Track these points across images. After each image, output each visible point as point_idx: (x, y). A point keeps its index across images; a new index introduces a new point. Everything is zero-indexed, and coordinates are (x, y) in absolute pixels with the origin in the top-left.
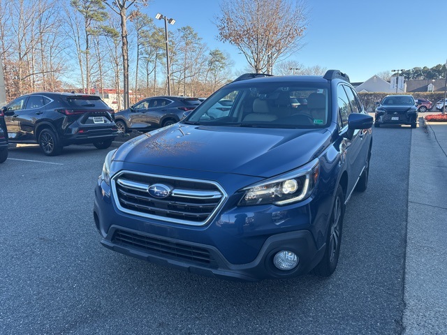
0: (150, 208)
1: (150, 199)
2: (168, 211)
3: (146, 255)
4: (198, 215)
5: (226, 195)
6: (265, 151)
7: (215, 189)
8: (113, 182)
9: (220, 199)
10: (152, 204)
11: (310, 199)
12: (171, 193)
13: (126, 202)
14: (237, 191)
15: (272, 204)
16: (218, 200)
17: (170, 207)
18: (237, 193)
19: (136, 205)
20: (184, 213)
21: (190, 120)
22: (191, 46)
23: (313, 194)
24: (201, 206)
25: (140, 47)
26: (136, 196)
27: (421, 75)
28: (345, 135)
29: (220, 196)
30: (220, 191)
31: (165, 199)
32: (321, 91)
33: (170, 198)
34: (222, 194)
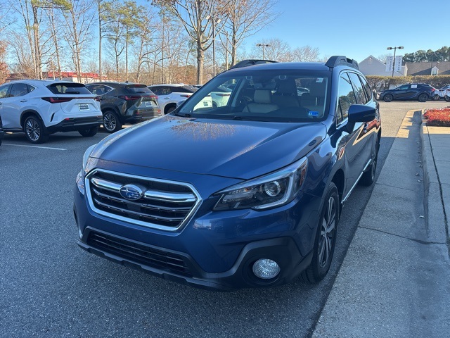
0: (123, 210)
1: (122, 201)
2: (141, 214)
3: (121, 259)
4: (171, 219)
5: (200, 199)
6: (252, 148)
7: (189, 191)
8: (87, 181)
9: (194, 203)
10: (124, 205)
11: (294, 203)
12: (144, 195)
13: (99, 203)
14: (213, 195)
15: (250, 208)
16: (192, 204)
17: (143, 210)
18: (212, 197)
19: (109, 206)
20: (157, 217)
21: (181, 111)
22: (169, 23)
23: (297, 197)
24: (174, 210)
25: (102, 23)
26: (109, 197)
27: (424, 58)
28: (344, 129)
29: (194, 200)
30: (194, 194)
31: (137, 201)
32: (320, 80)
33: (143, 200)
34: (196, 197)
